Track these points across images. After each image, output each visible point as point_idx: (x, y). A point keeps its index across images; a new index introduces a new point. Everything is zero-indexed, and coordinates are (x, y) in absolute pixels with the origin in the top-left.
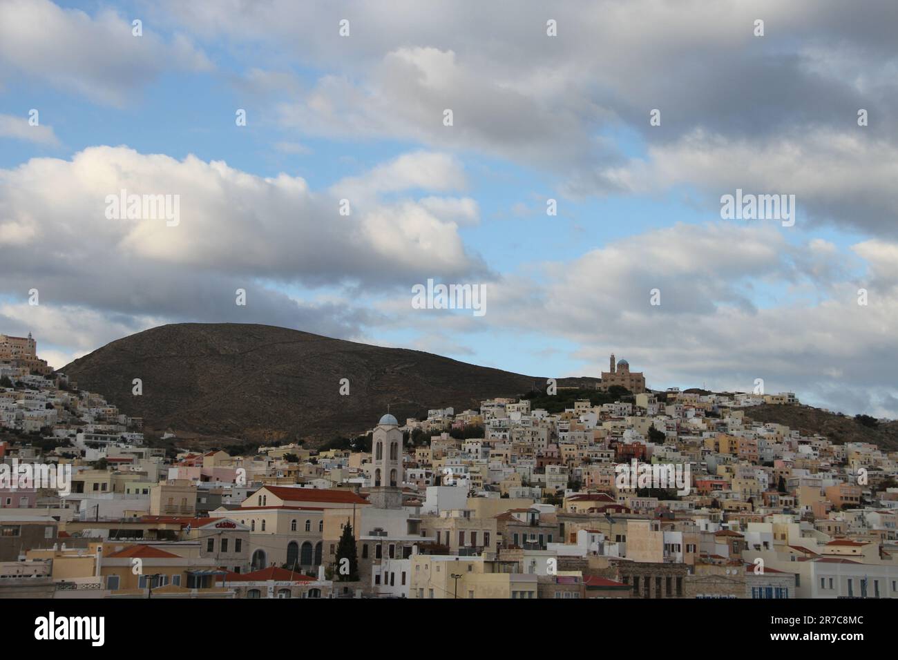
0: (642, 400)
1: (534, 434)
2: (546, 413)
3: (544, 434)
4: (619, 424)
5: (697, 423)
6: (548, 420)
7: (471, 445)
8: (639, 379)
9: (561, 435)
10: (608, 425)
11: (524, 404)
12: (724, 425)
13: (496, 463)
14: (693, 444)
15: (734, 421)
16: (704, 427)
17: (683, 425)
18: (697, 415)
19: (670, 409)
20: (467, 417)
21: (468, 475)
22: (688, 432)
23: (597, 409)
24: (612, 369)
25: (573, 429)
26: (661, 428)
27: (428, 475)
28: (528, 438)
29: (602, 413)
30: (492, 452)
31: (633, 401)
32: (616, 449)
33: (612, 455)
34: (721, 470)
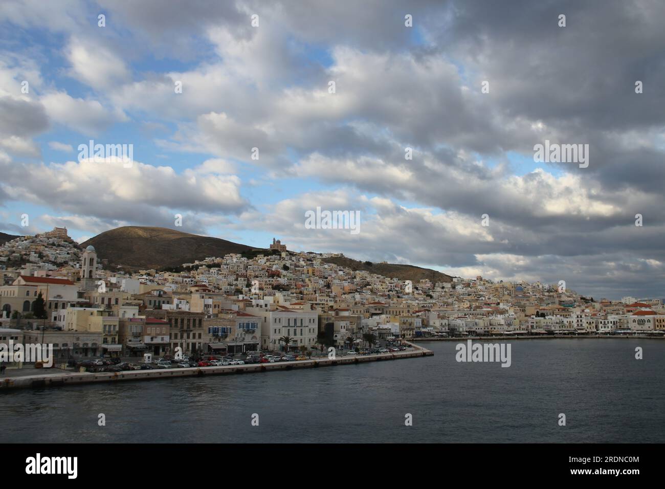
0: (283, 254)
1: (238, 266)
2: (246, 259)
3: (242, 266)
4: (272, 263)
5: (302, 263)
6: (246, 261)
7: (213, 270)
8: (284, 247)
9: (249, 267)
10: (268, 264)
11: (239, 255)
12: (312, 264)
13: (220, 277)
14: (299, 271)
15: (317, 263)
16: (305, 264)
17: (297, 264)
18: (303, 261)
19: (294, 258)
20: (217, 260)
21: (207, 281)
22: (299, 267)
23: (266, 258)
24: (274, 243)
25: (254, 265)
26: (288, 265)
27: (192, 281)
28: (236, 268)
29: (267, 259)
30: (220, 273)
31: (280, 255)
32: (268, 272)
33: (267, 274)
34: (307, 280)
